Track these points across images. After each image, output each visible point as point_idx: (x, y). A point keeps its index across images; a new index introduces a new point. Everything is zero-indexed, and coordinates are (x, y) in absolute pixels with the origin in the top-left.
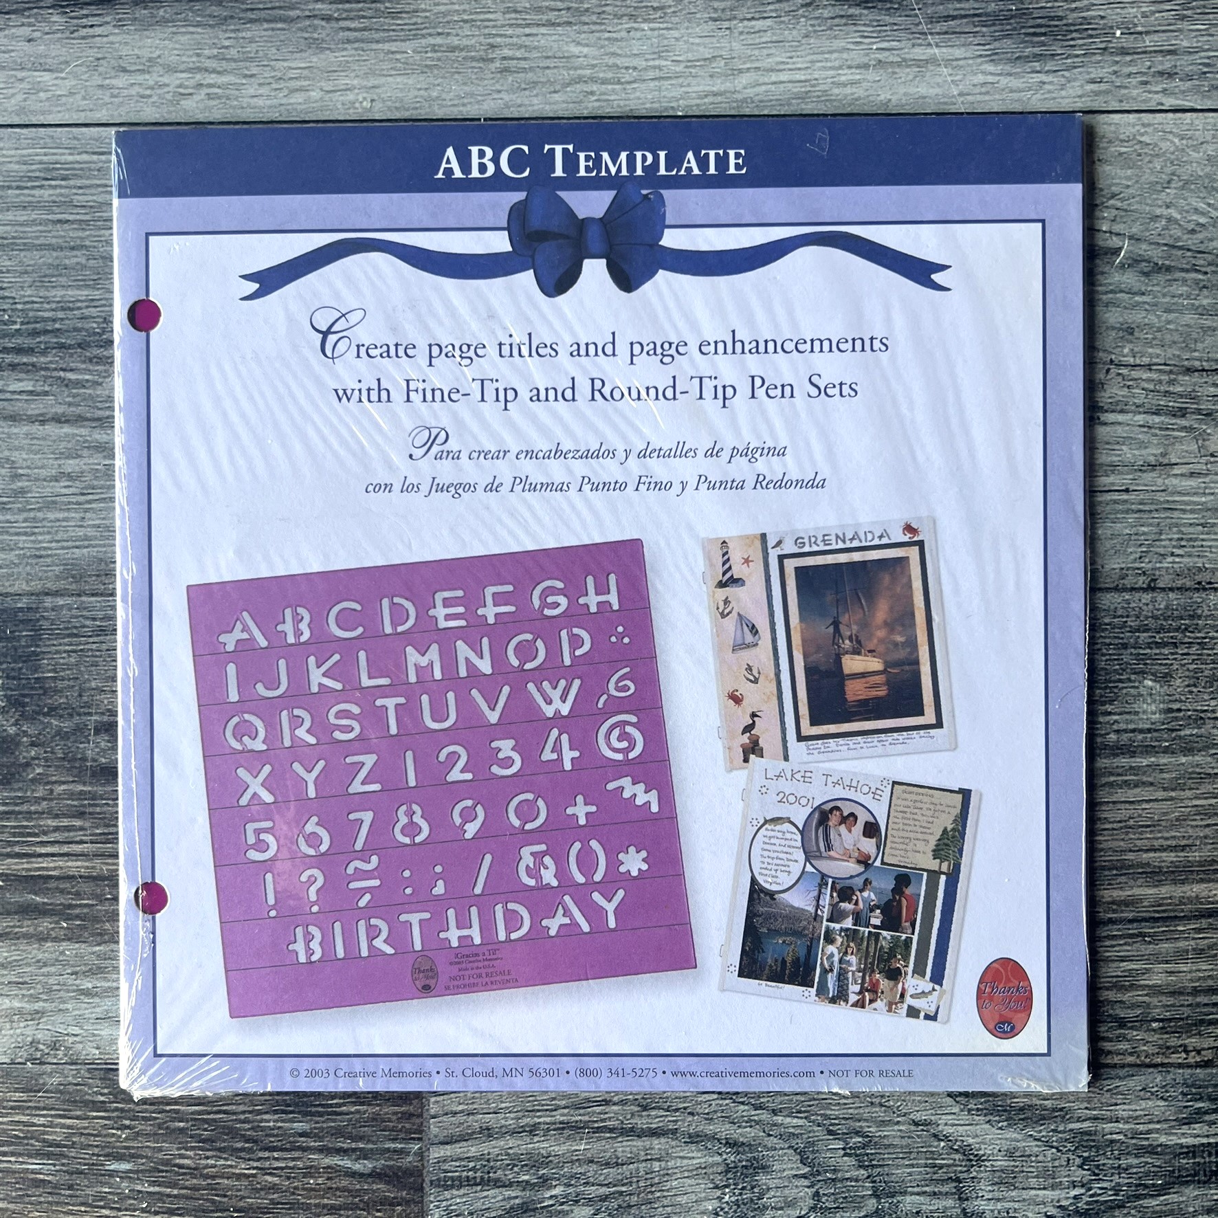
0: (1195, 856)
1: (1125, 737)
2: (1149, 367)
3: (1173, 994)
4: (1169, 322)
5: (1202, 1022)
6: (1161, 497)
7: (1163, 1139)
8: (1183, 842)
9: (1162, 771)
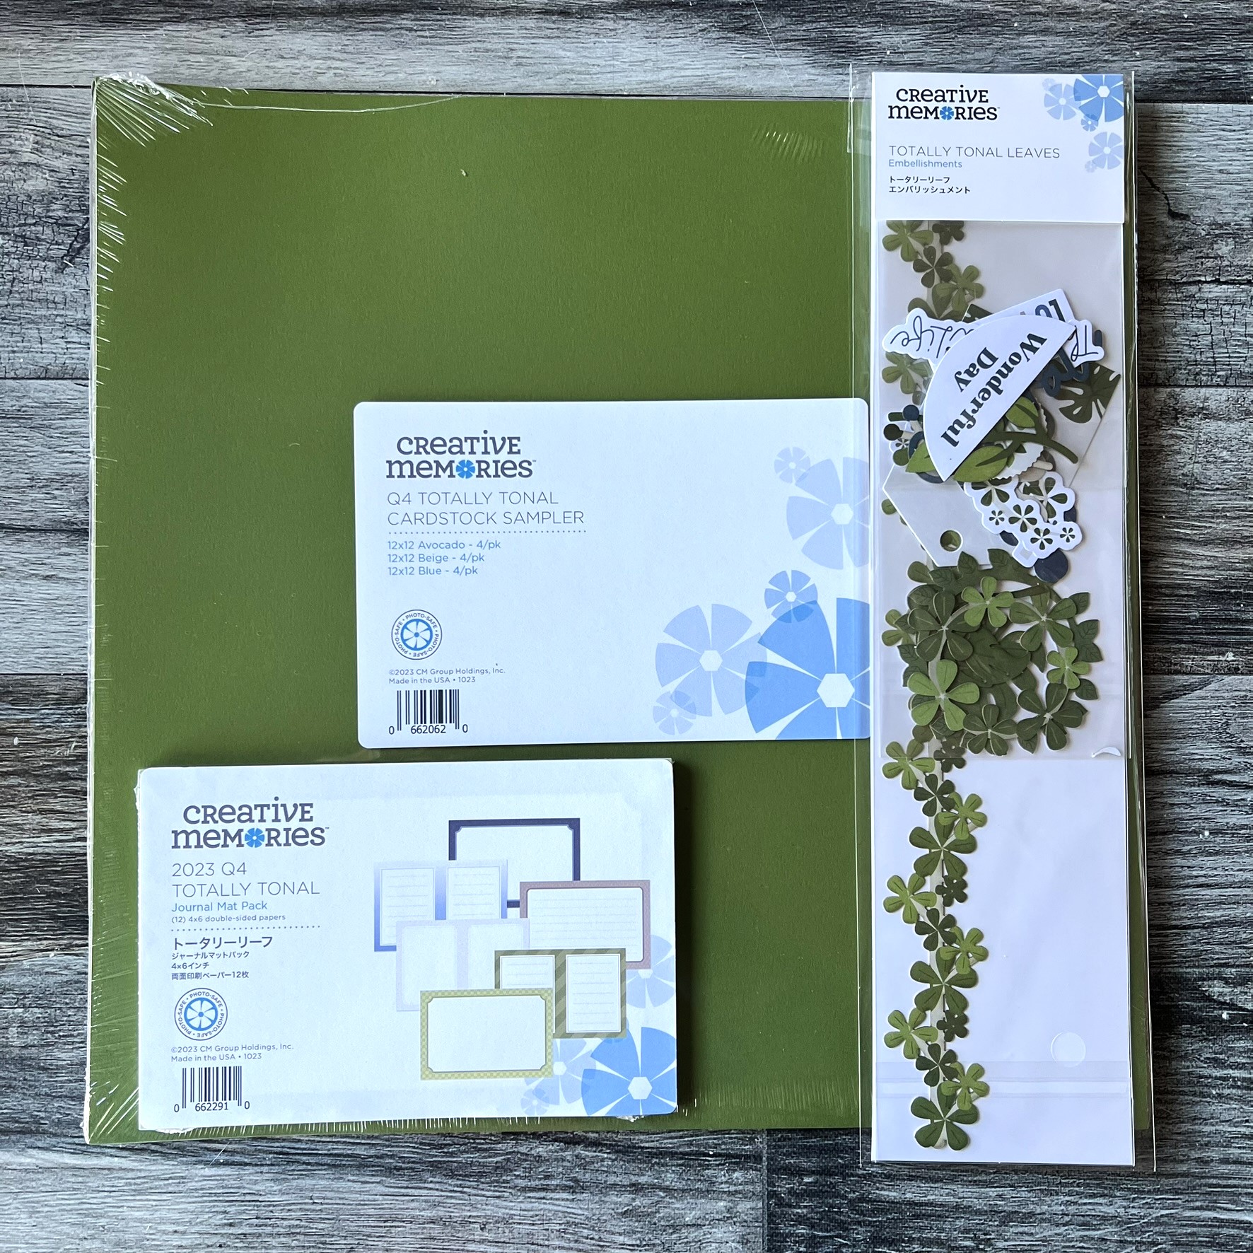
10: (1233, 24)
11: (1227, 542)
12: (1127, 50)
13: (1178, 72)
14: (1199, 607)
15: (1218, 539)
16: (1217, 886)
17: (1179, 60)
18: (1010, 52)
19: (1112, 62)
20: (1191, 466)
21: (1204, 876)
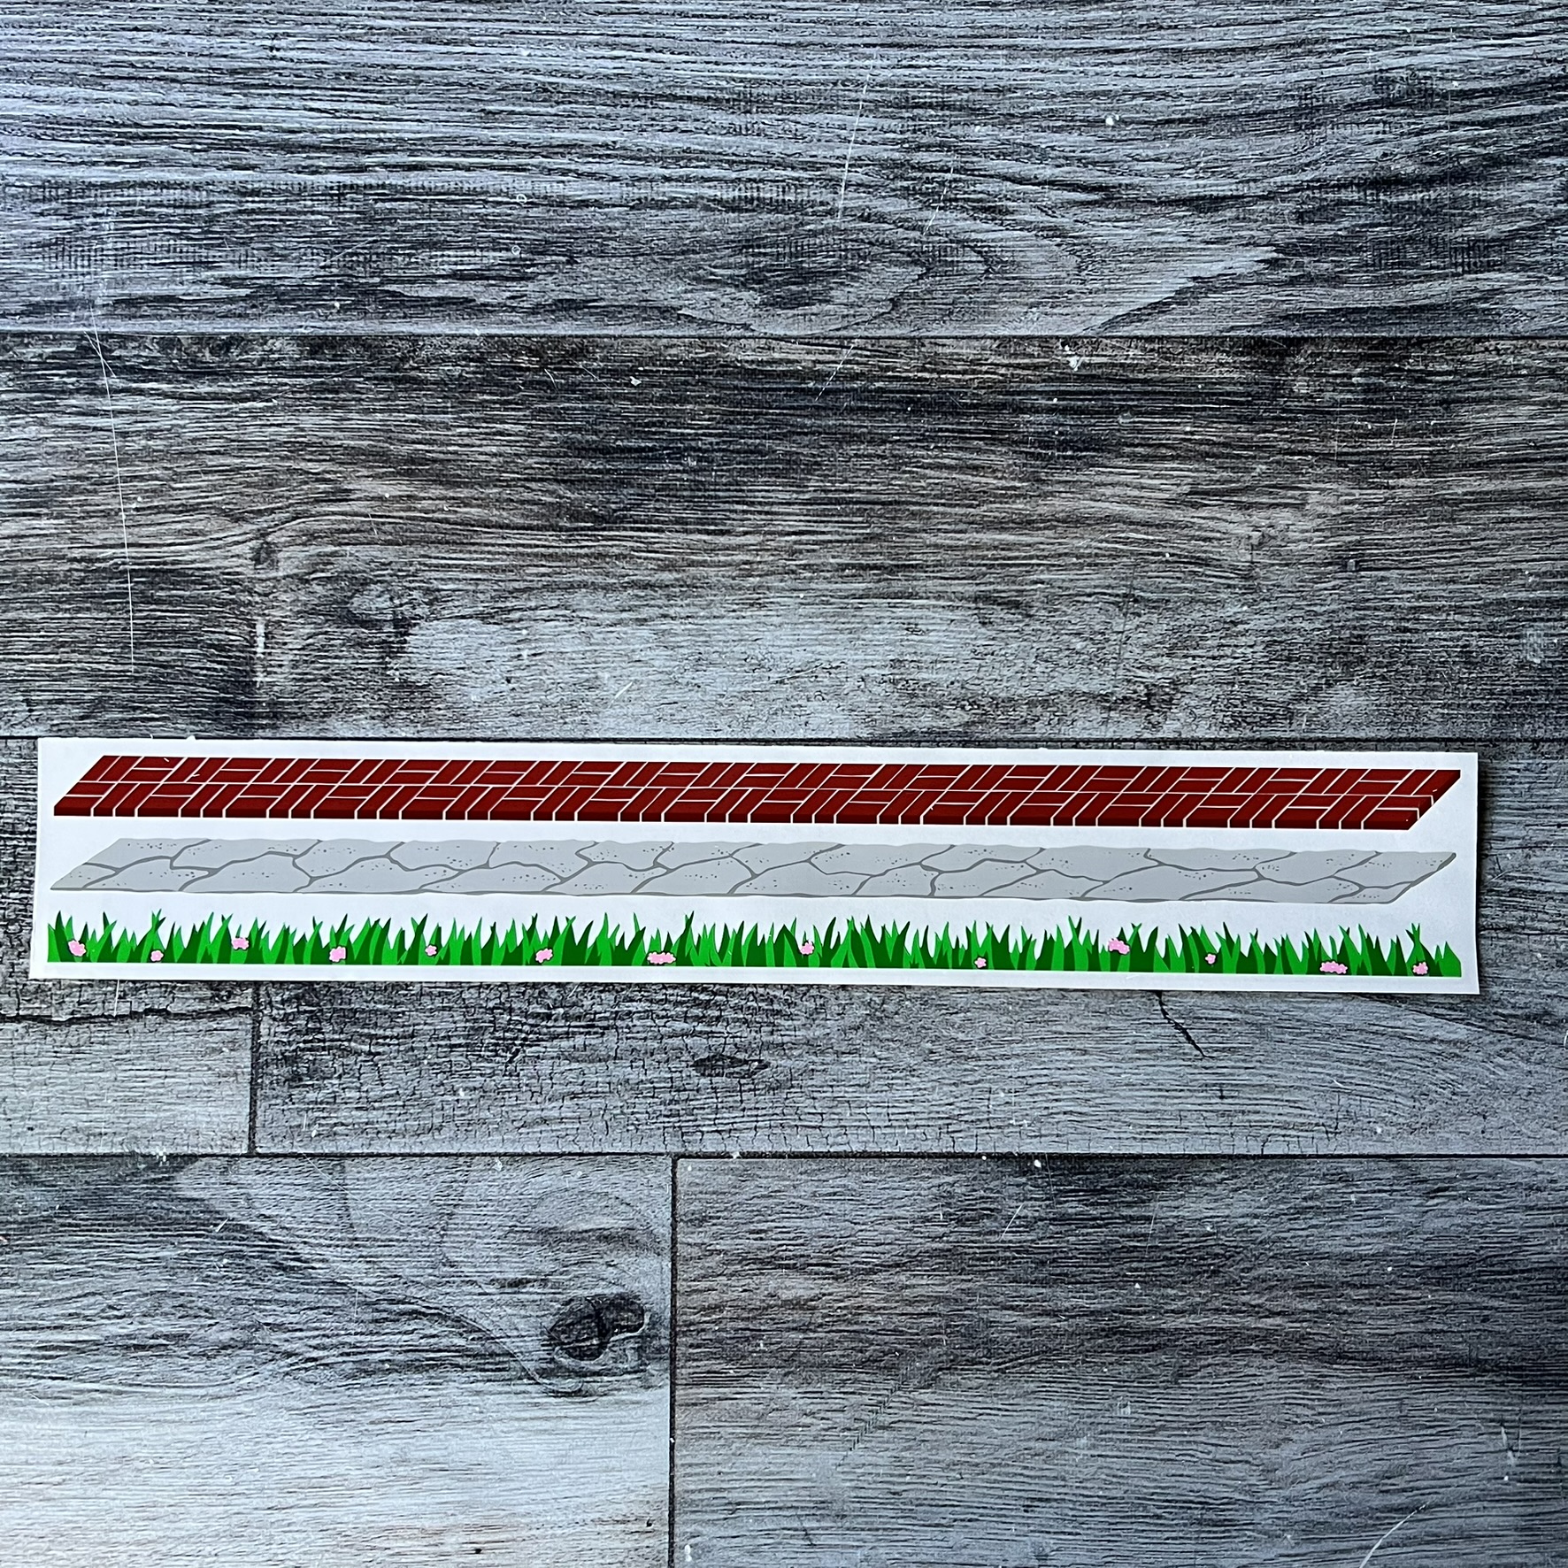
0: (1494, 514)
1: (1555, 615)
2: (1543, 932)
3: (1510, 398)
4: (1527, 971)
5: (1484, 375)
6: (1530, 820)
7: (1516, 277)
8: (1503, 525)
9: (1523, 586)
10: (1066, 1275)
11: (1078, 521)
12: (1224, 1233)
13: (1149, 1201)
14: (1119, 430)
15: (1089, 525)
16: (1095, 51)
17: (1148, 1219)
18: (1396, 1229)
19: (1247, 1215)
20: (1127, 627)
21: (1113, 64)
